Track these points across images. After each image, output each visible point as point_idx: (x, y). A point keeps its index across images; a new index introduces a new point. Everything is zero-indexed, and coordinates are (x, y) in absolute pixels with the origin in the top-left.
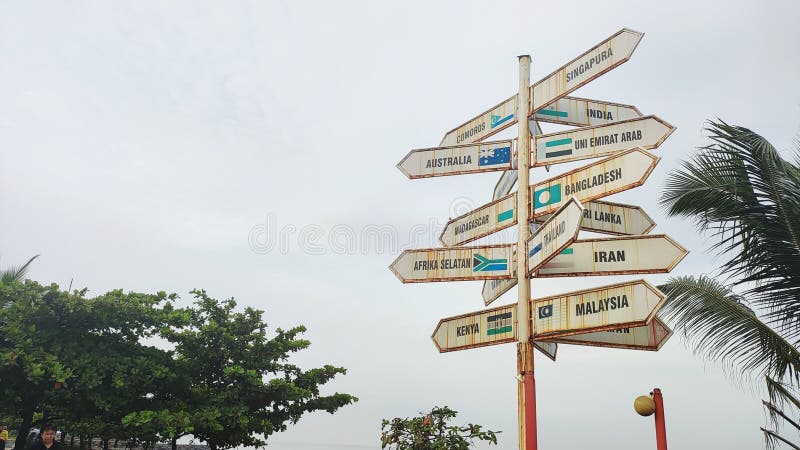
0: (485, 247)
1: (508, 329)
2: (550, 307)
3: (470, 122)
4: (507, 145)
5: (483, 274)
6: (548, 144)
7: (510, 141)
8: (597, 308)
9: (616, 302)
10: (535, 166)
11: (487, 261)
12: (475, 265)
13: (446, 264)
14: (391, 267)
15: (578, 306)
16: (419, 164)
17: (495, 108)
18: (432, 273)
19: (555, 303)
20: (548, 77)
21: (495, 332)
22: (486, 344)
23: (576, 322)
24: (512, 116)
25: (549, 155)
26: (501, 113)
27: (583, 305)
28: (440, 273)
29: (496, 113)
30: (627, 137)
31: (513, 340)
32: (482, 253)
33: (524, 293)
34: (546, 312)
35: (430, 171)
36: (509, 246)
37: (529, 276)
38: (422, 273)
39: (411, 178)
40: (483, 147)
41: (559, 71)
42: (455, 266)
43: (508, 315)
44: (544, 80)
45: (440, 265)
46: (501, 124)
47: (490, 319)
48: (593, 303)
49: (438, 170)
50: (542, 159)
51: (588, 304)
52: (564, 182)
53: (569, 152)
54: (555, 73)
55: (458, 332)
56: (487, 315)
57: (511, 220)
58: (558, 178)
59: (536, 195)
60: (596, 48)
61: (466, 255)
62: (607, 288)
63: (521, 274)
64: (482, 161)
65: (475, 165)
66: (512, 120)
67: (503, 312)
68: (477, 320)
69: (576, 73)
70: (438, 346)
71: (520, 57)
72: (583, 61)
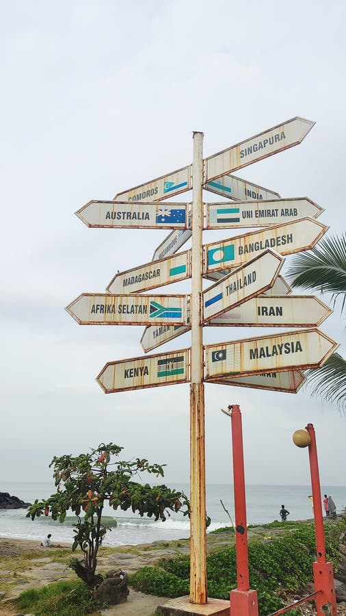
0: (161, 296)
1: (181, 371)
2: (224, 352)
3: (142, 185)
4: (183, 208)
5: (159, 320)
6: (219, 212)
7: (185, 204)
8: (270, 353)
9: (290, 347)
10: (207, 229)
11: (162, 308)
12: (151, 312)
13: (123, 309)
14: (68, 308)
15: (251, 351)
16: (98, 215)
17: (167, 176)
18: (109, 317)
19: (229, 348)
20: (222, 152)
21: (166, 374)
22: (156, 385)
23: (250, 365)
24: (185, 184)
25: (220, 221)
26: (175, 180)
27: (256, 350)
28: (117, 317)
29: (169, 179)
30: (285, 213)
31: (185, 381)
32: (158, 300)
33: (197, 339)
34: (220, 356)
35: (109, 222)
36: (184, 296)
37: (201, 325)
38: (99, 316)
39: (90, 226)
40: (160, 207)
41: (232, 148)
42: (132, 311)
43: (181, 359)
44: (218, 154)
45: (117, 309)
46: (173, 189)
47: (160, 363)
48: (267, 348)
49: (116, 222)
50: (214, 224)
51: (262, 349)
52: (237, 244)
53: (237, 220)
54: (228, 150)
55: (126, 374)
56: (159, 358)
57: (184, 274)
58: (231, 239)
59: (210, 254)
60: (269, 131)
61: (143, 302)
62: (281, 335)
63: (195, 322)
64: (159, 219)
65: (152, 221)
66: (186, 187)
67: (175, 356)
68: (147, 363)
69: (250, 150)
70: (103, 387)
71: (195, 133)
72: (257, 141)
